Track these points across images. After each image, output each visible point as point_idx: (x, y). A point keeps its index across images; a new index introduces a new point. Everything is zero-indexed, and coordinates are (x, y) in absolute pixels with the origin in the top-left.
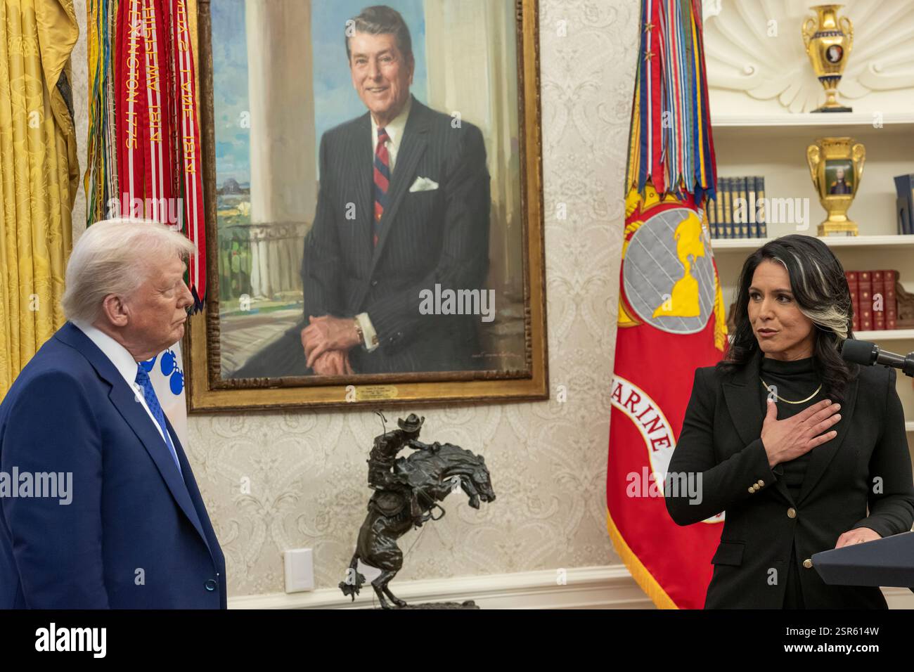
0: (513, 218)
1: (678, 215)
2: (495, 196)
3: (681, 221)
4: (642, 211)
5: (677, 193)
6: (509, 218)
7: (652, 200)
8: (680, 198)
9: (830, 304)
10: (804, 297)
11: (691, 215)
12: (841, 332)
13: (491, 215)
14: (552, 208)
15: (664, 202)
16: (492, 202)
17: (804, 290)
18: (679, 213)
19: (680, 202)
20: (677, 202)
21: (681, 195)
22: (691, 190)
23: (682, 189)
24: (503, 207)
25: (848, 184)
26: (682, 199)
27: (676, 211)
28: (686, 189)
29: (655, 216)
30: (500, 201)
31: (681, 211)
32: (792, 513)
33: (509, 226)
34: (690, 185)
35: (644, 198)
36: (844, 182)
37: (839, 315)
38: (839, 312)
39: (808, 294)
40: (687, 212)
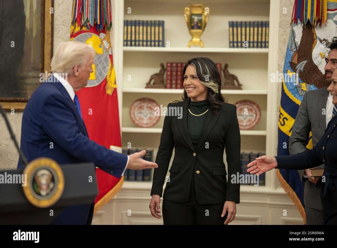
0: (36, 35)
1: (87, 36)
2: (28, 25)
3: (88, 39)
4: (74, 34)
5: (87, 26)
6: (34, 34)
7: (78, 29)
8: (88, 28)
9: (211, 80)
10: (201, 77)
11: (93, 35)
12: (215, 90)
13: (26, 33)
14: (58, 31)
15: (82, 30)
16: (26, 28)
17: (201, 74)
18: (88, 35)
19: (88, 30)
20: (86, 30)
21: (88, 27)
22: (93, 25)
23: (89, 24)
24: (31, 30)
25: (199, 25)
26: (89, 29)
27: (86, 34)
28: (90, 24)
29: (78, 36)
30: (30, 27)
31: (89, 34)
32: (195, 154)
33: (34, 38)
34: (91, 23)
35: (75, 28)
36: (197, 24)
37: (214, 84)
38: (214, 83)
39: (202, 75)
40: (91, 34)
